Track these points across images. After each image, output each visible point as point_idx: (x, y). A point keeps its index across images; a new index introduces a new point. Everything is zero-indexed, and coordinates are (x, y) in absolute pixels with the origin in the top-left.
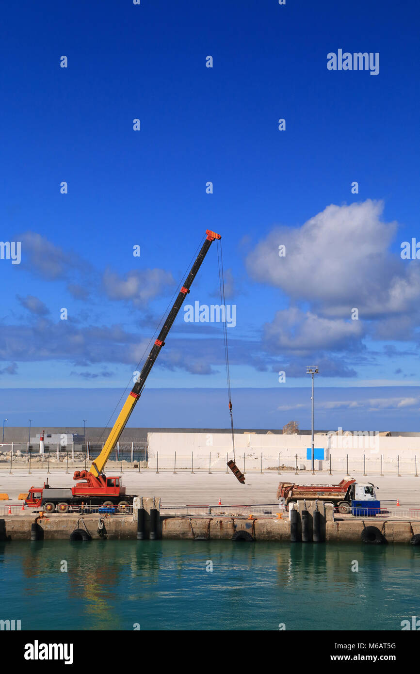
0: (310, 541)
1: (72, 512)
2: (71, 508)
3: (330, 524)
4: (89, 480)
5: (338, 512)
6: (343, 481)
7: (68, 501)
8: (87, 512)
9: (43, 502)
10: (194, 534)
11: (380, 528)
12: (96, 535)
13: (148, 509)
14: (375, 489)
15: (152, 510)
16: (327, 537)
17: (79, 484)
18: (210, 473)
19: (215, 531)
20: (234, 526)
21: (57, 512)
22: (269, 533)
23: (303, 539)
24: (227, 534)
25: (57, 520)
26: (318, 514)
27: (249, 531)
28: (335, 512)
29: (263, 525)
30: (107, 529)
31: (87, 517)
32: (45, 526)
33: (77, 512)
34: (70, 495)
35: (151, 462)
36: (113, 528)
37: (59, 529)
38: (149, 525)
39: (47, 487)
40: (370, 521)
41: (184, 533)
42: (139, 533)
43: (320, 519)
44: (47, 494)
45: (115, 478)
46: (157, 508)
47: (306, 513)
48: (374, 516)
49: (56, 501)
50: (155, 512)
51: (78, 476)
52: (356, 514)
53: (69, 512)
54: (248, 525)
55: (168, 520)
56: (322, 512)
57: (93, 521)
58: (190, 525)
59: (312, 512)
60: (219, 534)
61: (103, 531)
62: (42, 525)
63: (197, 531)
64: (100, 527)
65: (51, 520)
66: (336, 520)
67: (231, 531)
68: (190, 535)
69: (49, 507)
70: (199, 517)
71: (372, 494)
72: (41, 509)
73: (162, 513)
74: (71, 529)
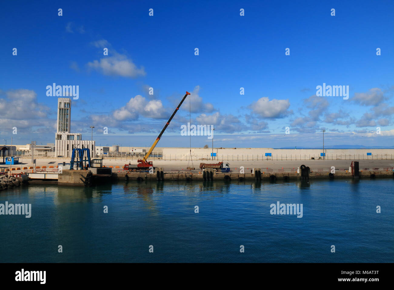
0: (209, 180)
1: (137, 172)
2: (137, 171)
3: (215, 175)
4: (142, 163)
5: (218, 171)
6: (220, 162)
7: (136, 169)
8: (142, 172)
9: (129, 169)
10: (174, 178)
11: (229, 176)
12: (144, 179)
13: (160, 171)
14: (229, 165)
15: (161, 172)
16: (214, 179)
17: (139, 164)
18: (181, 161)
19: (180, 178)
20: (186, 176)
21: (133, 172)
22: (196, 178)
23: (207, 179)
24: (184, 178)
25: (133, 174)
26: (211, 172)
27: (191, 177)
28: (216, 171)
29: (195, 176)
30: (148, 177)
31: (142, 173)
32: (129, 176)
33: (139, 172)
34: (137, 167)
35: (163, 158)
36: (149, 177)
37: (134, 177)
38: (160, 176)
39: (130, 164)
40: (227, 174)
41: (171, 178)
42: (157, 178)
43: (212, 173)
44: (130, 166)
45: (151, 162)
46: (163, 171)
47: (208, 172)
48: (228, 172)
49: (133, 169)
50: (162, 172)
51: (139, 161)
52: (223, 172)
53: (136, 172)
54: (190, 176)
55: (166, 174)
56: (212, 171)
57: (143, 174)
58: (173, 176)
59: (209, 171)
60: (181, 178)
61: (146, 178)
62: (128, 175)
63: (175, 177)
64: (146, 176)
65: (131, 174)
66: (216, 174)
67: (185, 178)
68: (173, 179)
69: (131, 170)
70: (175, 173)
71: (228, 166)
72: (128, 171)
73: (164, 172)
74: (137, 177)
